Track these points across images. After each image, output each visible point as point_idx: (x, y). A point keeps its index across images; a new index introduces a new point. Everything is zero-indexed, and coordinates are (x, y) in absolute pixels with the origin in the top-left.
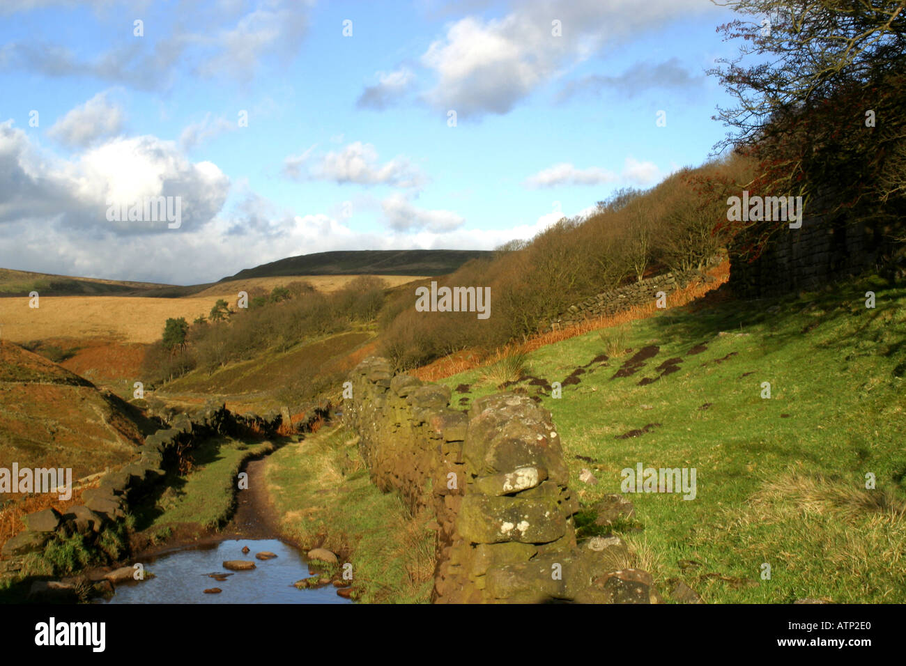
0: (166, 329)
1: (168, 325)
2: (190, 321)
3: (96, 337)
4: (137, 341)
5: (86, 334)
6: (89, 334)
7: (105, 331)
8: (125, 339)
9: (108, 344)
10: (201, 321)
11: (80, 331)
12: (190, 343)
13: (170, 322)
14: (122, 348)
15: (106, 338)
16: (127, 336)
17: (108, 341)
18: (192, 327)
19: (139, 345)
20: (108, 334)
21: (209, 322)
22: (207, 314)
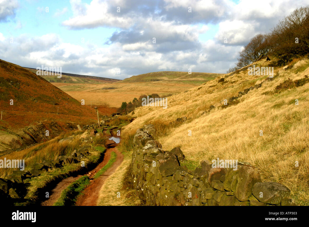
0: (122, 105)
1: (123, 104)
2: (127, 103)
3: (101, 105)
4: (112, 107)
5: (98, 104)
6: (99, 104)
7: (103, 104)
8: (109, 106)
9: (105, 107)
10: (130, 103)
11: (97, 103)
12: (127, 108)
13: (123, 103)
14: (109, 108)
15: (104, 105)
16: (109, 105)
17: (105, 106)
18: (128, 104)
19: (113, 108)
20: (104, 104)
21: (132, 103)
22: (132, 101)
